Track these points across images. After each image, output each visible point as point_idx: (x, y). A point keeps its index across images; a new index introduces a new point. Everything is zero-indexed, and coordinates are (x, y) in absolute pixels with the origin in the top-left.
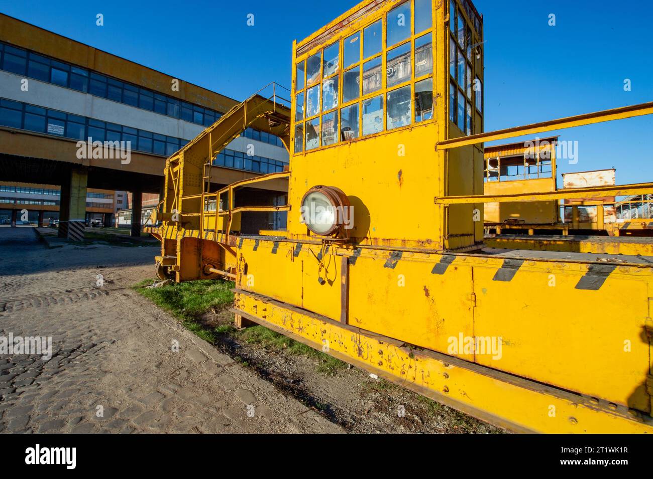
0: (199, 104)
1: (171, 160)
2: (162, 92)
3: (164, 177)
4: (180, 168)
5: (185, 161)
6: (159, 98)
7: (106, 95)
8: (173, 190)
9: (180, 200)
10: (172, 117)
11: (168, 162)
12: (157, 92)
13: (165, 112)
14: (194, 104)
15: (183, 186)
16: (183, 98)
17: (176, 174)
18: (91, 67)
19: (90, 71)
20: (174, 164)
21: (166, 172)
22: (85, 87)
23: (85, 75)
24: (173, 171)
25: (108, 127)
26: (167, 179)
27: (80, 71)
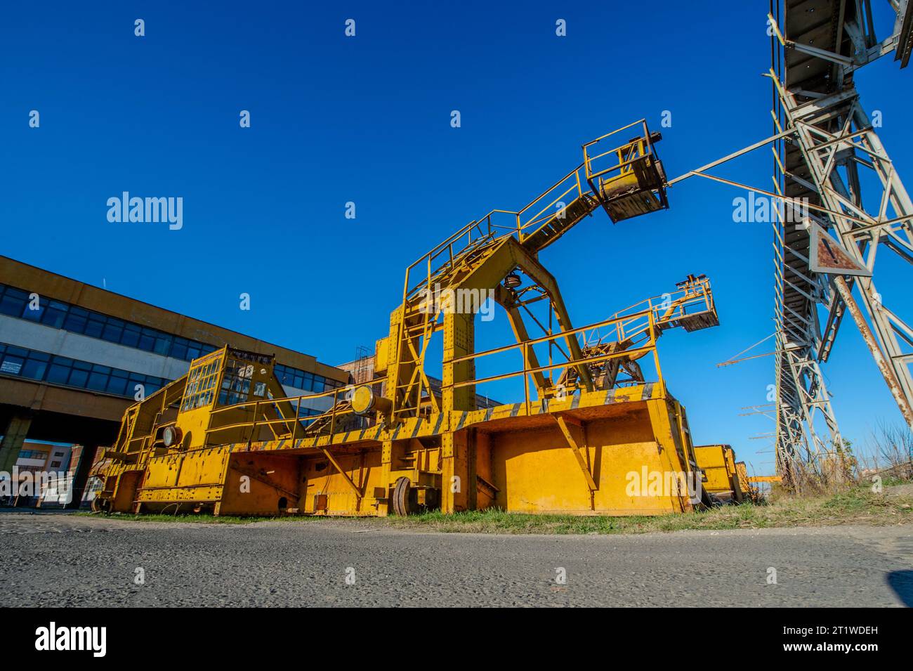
0: (196, 339)
1: (131, 410)
2: (154, 327)
3: (121, 423)
4: (134, 417)
5: (141, 410)
6: (147, 332)
7: (84, 330)
8: (126, 434)
9: (129, 442)
10: (160, 354)
11: (127, 411)
12: (147, 327)
13: (152, 349)
14: (189, 340)
15: (134, 431)
16: (178, 333)
17: (131, 421)
18: (74, 301)
19: (71, 305)
20: (132, 413)
21: (124, 420)
22: (59, 321)
23: (64, 309)
24: (130, 418)
25: (76, 365)
26: (123, 425)
27: (58, 306)
